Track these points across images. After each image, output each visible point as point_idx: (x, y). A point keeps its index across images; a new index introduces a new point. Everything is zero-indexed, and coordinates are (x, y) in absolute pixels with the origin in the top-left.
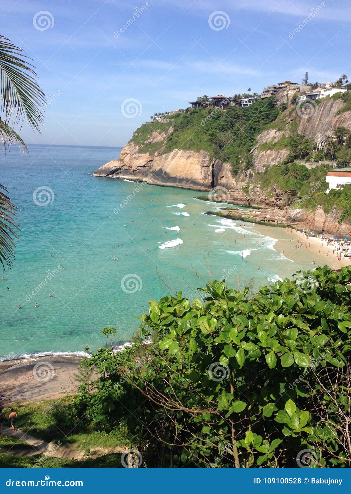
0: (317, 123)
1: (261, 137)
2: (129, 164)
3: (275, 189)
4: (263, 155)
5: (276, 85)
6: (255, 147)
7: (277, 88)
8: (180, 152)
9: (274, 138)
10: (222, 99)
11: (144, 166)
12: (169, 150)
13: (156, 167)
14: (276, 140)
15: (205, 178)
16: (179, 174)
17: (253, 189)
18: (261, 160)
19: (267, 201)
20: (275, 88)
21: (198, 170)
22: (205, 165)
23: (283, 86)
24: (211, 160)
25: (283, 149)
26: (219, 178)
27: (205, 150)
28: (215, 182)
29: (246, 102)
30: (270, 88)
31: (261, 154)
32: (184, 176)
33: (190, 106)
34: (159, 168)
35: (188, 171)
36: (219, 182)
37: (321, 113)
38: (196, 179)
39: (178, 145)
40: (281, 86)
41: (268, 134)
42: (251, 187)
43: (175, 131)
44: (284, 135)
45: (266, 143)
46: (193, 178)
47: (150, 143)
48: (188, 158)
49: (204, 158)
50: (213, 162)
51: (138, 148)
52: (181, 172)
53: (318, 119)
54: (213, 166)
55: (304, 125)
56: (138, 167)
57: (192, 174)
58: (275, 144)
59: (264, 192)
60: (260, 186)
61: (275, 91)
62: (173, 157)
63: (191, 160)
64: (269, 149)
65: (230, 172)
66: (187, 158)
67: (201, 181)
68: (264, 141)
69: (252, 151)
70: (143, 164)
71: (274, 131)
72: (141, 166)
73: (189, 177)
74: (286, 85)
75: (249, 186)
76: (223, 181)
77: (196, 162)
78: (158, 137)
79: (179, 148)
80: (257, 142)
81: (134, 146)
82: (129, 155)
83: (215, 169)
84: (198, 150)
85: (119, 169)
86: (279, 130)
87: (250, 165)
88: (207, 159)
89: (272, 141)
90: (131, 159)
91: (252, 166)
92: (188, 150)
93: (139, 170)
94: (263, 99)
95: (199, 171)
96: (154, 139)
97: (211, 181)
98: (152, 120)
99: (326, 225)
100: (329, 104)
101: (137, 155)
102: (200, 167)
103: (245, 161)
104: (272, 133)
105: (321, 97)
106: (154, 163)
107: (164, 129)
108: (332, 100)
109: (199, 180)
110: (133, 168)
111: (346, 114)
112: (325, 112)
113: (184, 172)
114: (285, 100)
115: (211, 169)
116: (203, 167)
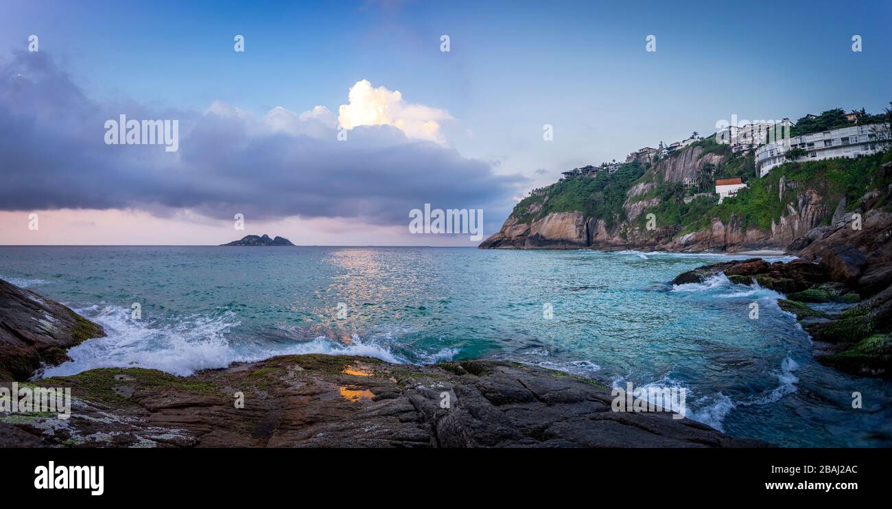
0: (682, 169)
1: (631, 192)
2: (509, 235)
4: (635, 207)
5: (638, 151)
6: (626, 202)
7: (639, 154)
8: (556, 214)
9: (643, 190)
10: (591, 167)
11: (523, 235)
12: (545, 214)
13: (533, 233)
14: (646, 191)
15: (580, 237)
16: (555, 236)
17: (632, 233)
18: (634, 211)
19: (648, 243)
20: (637, 154)
22: (579, 224)
23: (644, 150)
24: (585, 219)
25: (653, 198)
26: (594, 235)
27: (579, 210)
28: (591, 240)
29: (613, 169)
30: (633, 154)
31: (633, 206)
32: (559, 237)
33: (563, 177)
34: (535, 233)
35: (563, 231)
36: (594, 240)
37: (683, 160)
38: (571, 238)
39: (554, 209)
40: (642, 151)
41: (637, 188)
42: (629, 232)
43: (550, 198)
44: (652, 187)
45: (637, 196)
46: (568, 238)
47: (529, 214)
48: (563, 219)
49: (578, 217)
50: (587, 221)
51: (517, 220)
53: (683, 165)
54: (587, 225)
56: (517, 236)
57: (566, 234)
58: (646, 194)
60: (638, 228)
61: (638, 157)
62: (549, 220)
63: (566, 220)
64: (640, 200)
67: (577, 240)
68: (634, 194)
69: (624, 205)
70: (521, 233)
71: (643, 184)
72: (520, 235)
73: (564, 237)
74: (647, 149)
75: (626, 231)
76: (599, 238)
77: (571, 222)
78: (536, 208)
79: (555, 212)
80: (627, 198)
81: (514, 218)
82: (509, 227)
83: (589, 227)
84: (573, 211)
85: (501, 239)
86: (648, 182)
87: (624, 217)
88: (581, 218)
89: (642, 194)
90: (510, 230)
91: (626, 218)
92: (562, 212)
93: (518, 239)
94: (628, 164)
95: (574, 230)
96: (531, 210)
97: (586, 239)
98: (530, 195)
99: (728, 237)
100: (690, 151)
101: (517, 226)
102: (575, 227)
103: (618, 216)
104: (641, 186)
105: (680, 148)
106: (532, 230)
107: (542, 202)
108: (691, 148)
109: (574, 240)
110: (513, 239)
111: (707, 156)
112: (687, 159)
113: (559, 233)
114: (648, 160)
115: (585, 227)
116: (577, 226)
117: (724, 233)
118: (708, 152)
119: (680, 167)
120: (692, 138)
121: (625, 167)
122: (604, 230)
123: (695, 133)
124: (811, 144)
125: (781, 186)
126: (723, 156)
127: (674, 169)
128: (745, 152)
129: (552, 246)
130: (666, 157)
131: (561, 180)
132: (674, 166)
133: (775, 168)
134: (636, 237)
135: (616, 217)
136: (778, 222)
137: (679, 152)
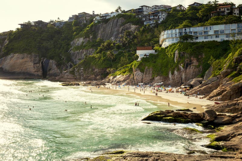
1: (73, 43)
3: (94, 69)
6: (71, 49)
8: (16, 55)
9: (83, 43)
10: (41, 22)
12: (7, 54)
14: (85, 44)
15: (38, 71)
17: (78, 71)
18: (77, 56)
19: (89, 78)
20: (76, 16)
21: (32, 66)
22: (36, 62)
24: (40, 59)
25: (90, 48)
26: (48, 70)
27: (35, 53)
28: (45, 73)
29: (58, 24)
31: (76, 52)
32: (21, 71)
35: (23, 67)
36: (48, 73)
37: (111, 26)
39: (14, 51)
41: (78, 40)
42: (76, 70)
43: (10, 42)
44: (89, 41)
45: (78, 46)
46: (29, 71)
48: (23, 58)
49: (35, 58)
50: (42, 60)
53: (110, 29)
54: (42, 63)
55: (101, 34)
57: (26, 69)
58: (85, 46)
59: (86, 72)
60: (82, 68)
61: (77, 18)
62: (11, 59)
63: (25, 59)
64: (81, 49)
68: (76, 45)
69: (69, 51)
71: (82, 38)
73: (25, 71)
75: (74, 70)
77: (30, 61)
79: (15, 53)
80: (71, 47)
83: (44, 65)
84: (30, 53)
86: (86, 38)
87: (69, 59)
88: (37, 59)
89: (82, 45)
91: (71, 59)
92: (22, 53)
97: (42, 73)
99: (143, 80)
100: (115, 21)
102: (33, 64)
103: (65, 58)
104: (81, 40)
105: (110, 17)
108: (117, 18)
109: (33, 73)
111: (127, 25)
112: (113, 25)
113: (20, 68)
115: (41, 65)
116: (35, 64)
118: (128, 22)
120: (118, 11)
122: (55, 67)
123: (119, 8)
125: (176, 55)
126: (138, 26)
127: (104, 31)
128: (152, 25)
130: (99, 22)
131: (18, 29)
135: (63, 59)
136: (173, 74)
137: (109, 20)
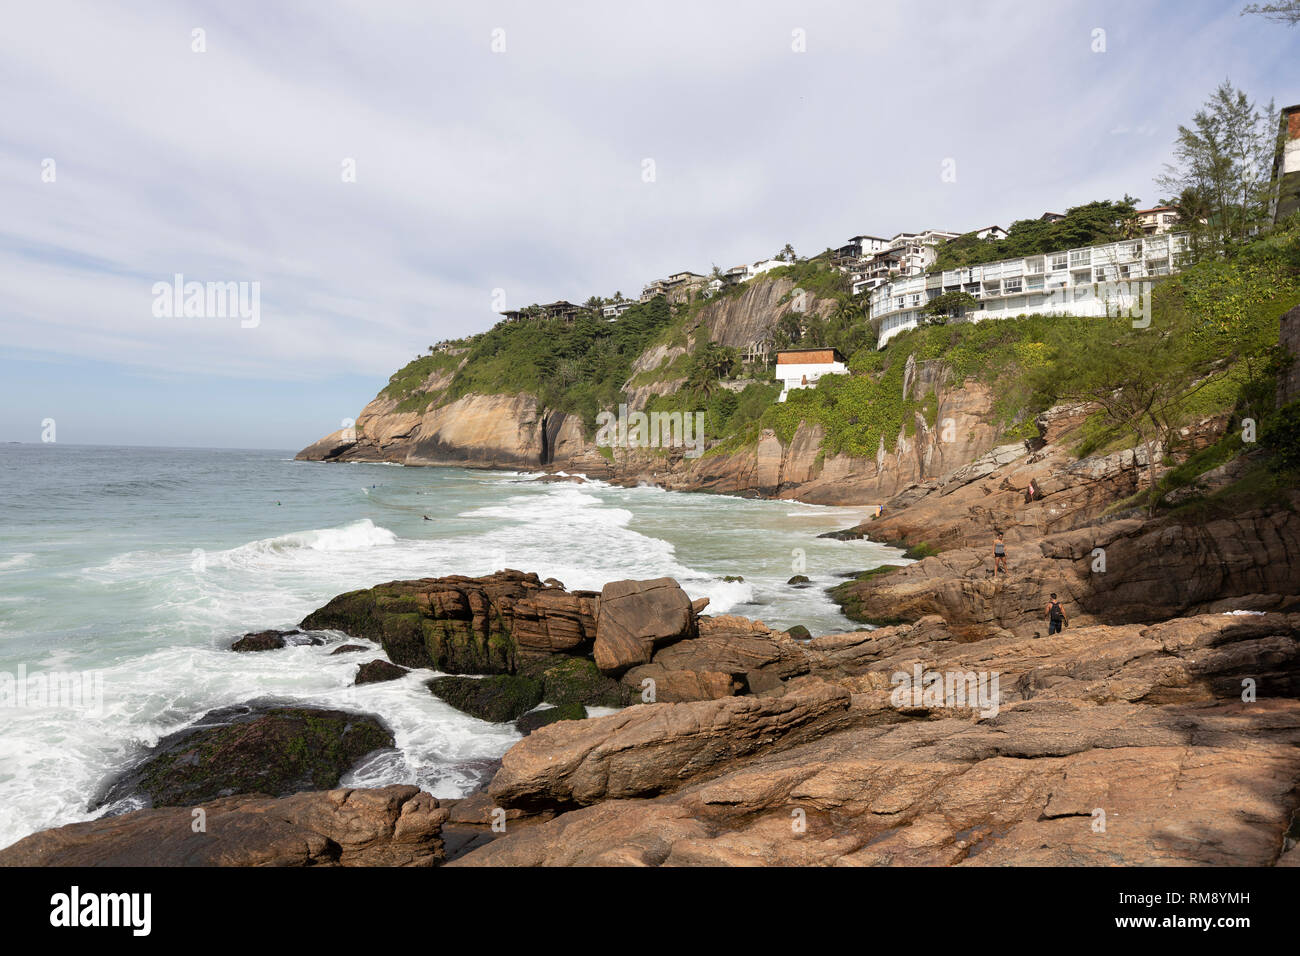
0: (746, 322)
1: (639, 362)
2: (375, 434)
4: (642, 393)
5: (667, 279)
6: (629, 381)
7: (668, 285)
8: (477, 399)
9: (665, 360)
10: (566, 305)
11: (404, 436)
12: (455, 396)
13: (427, 433)
14: (669, 363)
15: (528, 446)
16: (471, 442)
18: (638, 401)
20: (664, 284)
21: (513, 432)
22: (528, 420)
23: (679, 278)
24: (539, 413)
25: (680, 377)
26: (557, 444)
27: (529, 392)
28: (549, 453)
29: (612, 311)
30: (656, 284)
31: (639, 390)
32: (482, 444)
34: (431, 434)
35: (491, 434)
36: (556, 452)
37: (751, 304)
38: (507, 448)
39: (475, 385)
40: (675, 279)
41: (653, 355)
43: (471, 363)
44: (683, 354)
45: (650, 371)
46: (502, 447)
47: (423, 393)
48: (493, 408)
49: (527, 407)
50: (545, 416)
51: (396, 403)
52: (477, 436)
54: (544, 422)
55: (721, 330)
56: (393, 438)
57: (498, 438)
58: (668, 369)
61: (665, 291)
62: (462, 409)
63: (500, 411)
64: (656, 379)
65: (578, 430)
66: (491, 409)
67: (520, 453)
68: (646, 368)
69: (623, 388)
70: (402, 433)
71: (664, 348)
72: (398, 437)
73: (492, 445)
74: (684, 276)
76: (565, 450)
77: (511, 415)
78: (439, 381)
79: (476, 392)
80: (632, 374)
81: (390, 400)
82: (376, 418)
83: (549, 427)
84: (515, 393)
85: (353, 445)
86: (675, 344)
88: (533, 410)
89: (662, 367)
90: (379, 425)
92: (492, 394)
93: (393, 446)
94: (644, 304)
95: (515, 433)
96: (430, 385)
97: (539, 452)
98: (431, 353)
99: (786, 470)
100: (766, 287)
101: (393, 416)
102: (517, 426)
104: (662, 351)
105: (749, 278)
106: (423, 427)
107: (453, 367)
108: (771, 279)
109: (513, 451)
110: (383, 442)
112: (758, 301)
113: (483, 436)
114: (684, 299)
115: (539, 428)
116: (523, 425)
117: (779, 461)
119: (742, 318)
120: (781, 258)
121: (636, 309)
122: (578, 435)
123: (789, 249)
124: (992, 286)
125: (908, 372)
127: (729, 321)
129: (466, 463)
130: (718, 296)
131: (497, 327)
132: (731, 314)
133: (903, 335)
134: (631, 454)
136: (891, 447)
137: (745, 286)
